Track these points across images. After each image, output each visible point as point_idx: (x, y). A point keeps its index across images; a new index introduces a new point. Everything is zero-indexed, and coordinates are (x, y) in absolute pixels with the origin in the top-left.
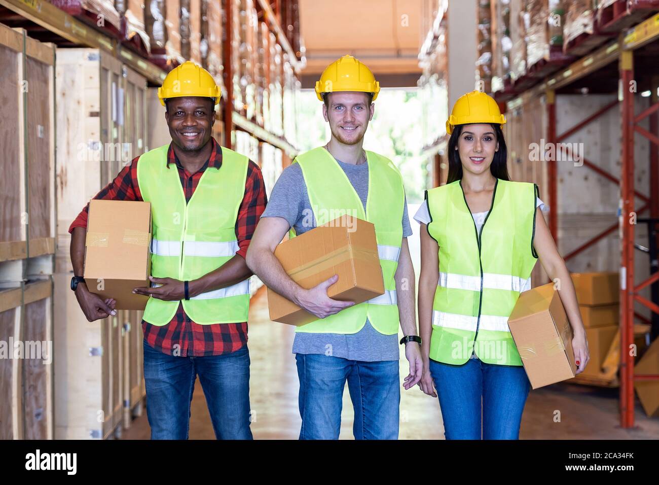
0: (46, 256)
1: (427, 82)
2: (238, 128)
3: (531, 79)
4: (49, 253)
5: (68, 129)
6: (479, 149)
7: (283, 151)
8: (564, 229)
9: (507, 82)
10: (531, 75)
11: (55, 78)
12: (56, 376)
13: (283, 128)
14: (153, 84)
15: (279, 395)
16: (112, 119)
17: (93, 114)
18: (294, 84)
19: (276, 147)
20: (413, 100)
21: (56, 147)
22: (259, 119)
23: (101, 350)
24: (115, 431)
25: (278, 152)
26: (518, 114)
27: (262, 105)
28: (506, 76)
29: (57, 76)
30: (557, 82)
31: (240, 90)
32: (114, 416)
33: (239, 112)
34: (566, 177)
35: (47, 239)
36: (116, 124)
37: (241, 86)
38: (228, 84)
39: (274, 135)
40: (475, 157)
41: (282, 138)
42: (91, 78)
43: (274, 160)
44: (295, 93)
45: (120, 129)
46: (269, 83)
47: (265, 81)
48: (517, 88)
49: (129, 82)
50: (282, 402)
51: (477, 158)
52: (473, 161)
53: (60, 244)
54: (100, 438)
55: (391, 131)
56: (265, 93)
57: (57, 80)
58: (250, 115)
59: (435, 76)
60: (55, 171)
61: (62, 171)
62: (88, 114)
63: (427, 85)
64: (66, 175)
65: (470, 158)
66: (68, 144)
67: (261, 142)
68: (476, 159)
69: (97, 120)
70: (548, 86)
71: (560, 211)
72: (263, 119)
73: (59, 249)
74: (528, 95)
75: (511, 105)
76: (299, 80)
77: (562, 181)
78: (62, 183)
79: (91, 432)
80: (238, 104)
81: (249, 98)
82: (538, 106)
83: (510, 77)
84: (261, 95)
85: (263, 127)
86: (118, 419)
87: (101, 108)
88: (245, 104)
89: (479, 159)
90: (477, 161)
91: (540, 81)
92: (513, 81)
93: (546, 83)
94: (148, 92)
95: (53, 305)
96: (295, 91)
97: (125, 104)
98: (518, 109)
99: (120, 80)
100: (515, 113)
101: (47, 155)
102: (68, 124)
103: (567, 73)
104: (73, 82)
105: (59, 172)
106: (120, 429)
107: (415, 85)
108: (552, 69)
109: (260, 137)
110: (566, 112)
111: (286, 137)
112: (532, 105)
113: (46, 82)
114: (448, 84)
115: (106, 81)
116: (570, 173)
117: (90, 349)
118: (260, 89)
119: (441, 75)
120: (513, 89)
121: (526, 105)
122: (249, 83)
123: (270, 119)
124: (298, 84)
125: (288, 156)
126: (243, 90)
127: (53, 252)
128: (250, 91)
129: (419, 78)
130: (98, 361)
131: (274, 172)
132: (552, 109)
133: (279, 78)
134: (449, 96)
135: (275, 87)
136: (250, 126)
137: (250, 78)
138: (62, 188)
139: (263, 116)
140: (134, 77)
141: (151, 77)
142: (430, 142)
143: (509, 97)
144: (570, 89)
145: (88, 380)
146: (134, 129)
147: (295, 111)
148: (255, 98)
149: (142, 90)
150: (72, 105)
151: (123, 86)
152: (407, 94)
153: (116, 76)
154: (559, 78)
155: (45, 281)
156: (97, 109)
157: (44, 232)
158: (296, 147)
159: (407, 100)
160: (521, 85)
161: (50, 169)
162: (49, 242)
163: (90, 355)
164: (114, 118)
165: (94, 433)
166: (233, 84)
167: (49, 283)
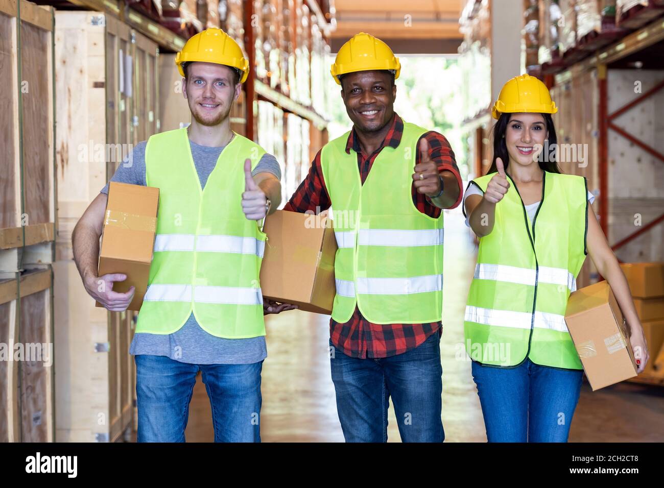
0: (45, 244)
1: (468, 49)
2: (261, 98)
3: (580, 51)
4: (48, 240)
5: (69, 101)
6: (528, 139)
7: (310, 122)
8: (615, 214)
9: (555, 53)
10: (581, 47)
11: (54, 45)
12: (56, 376)
13: (311, 97)
14: (166, 51)
15: (305, 393)
16: (119, 89)
17: (97, 85)
18: (323, 48)
19: (303, 118)
20: (453, 67)
21: (55, 122)
22: (284, 88)
23: (107, 346)
24: (124, 433)
25: (306, 124)
26: (568, 88)
27: (287, 72)
28: (554, 48)
29: (56, 43)
30: (609, 56)
31: (263, 55)
32: (122, 418)
33: (262, 80)
34: (618, 158)
35: (45, 225)
36: (124, 96)
37: (264, 51)
38: (249, 49)
39: (301, 104)
40: (523, 147)
41: (310, 108)
42: (95, 44)
43: (301, 132)
44: (324, 59)
45: (128, 101)
46: (295, 48)
47: (291, 45)
48: (566, 61)
49: (139, 49)
50: (310, 401)
51: (525, 148)
52: (521, 152)
53: (60, 229)
54: (107, 441)
55: (430, 100)
56: (291, 59)
57: (56, 48)
58: (274, 83)
59: (478, 43)
60: (55, 148)
61: (63, 147)
62: (92, 84)
63: (469, 53)
64: (67, 152)
65: (517, 147)
66: (69, 117)
67: (287, 113)
68: (524, 150)
69: (101, 91)
70: (599, 60)
71: (611, 195)
72: (288, 87)
73: (60, 234)
74: (578, 69)
75: (559, 78)
76: (328, 44)
77: (613, 162)
78: (62, 161)
79: (97, 435)
80: (261, 71)
81: (273, 65)
82: (588, 81)
83: (558, 48)
84: (286, 60)
85: (288, 96)
86: (127, 420)
87: (106, 78)
88: (269, 71)
89: (527, 150)
90: (526, 152)
91: (591, 54)
92: (561, 54)
93: (597, 56)
94: (160, 59)
95: (52, 297)
96: (323, 56)
97: (133, 73)
98: (567, 83)
99: (128, 46)
100: (563, 88)
101: (45, 131)
102: (70, 95)
103: (620, 47)
104: (75, 48)
105: (59, 148)
106: (129, 431)
107: (456, 52)
108: (604, 42)
109: (285, 107)
110: (619, 89)
111: (314, 106)
112: (582, 80)
113: (43, 49)
114: (492, 53)
115: (112, 48)
116: (622, 155)
117: (96, 345)
118: (286, 55)
119: (484, 43)
120: (562, 61)
121: (575, 79)
122: (273, 48)
123: (296, 87)
124: (328, 48)
125: (317, 128)
126: (267, 56)
127: (53, 239)
128: (274, 56)
129: (460, 45)
130: (104, 357)
131: (301, 145)
132: (603, 86)
133: (306, 42)
134: (492, 65)
135: (302, 52)
136: (274, 96)
137: (274, 43)
138: (63, 166)
139: (288, 84)
140: (145, 44)
141: (164, 42)
142: (472, 114)
143: (558, 69)
144: (622, 64)
145: (93, 379)
146: (145, 100)
147: (324, 79)
148: (280, 64)
149: (153, 57)
150: (74, 74)
151: (131, 54)
152: (447, 61)
153: (123, 42)
154: (611, 51)
155: (44, 271)
156: (101, 79)
157: (42, 217)
158: (325, 118)
159: (447, 67)
160: (570, 57)
161: (49, 146)
162: (48, 228)
163: (96, 351)
164: (122, 89)
165: (100, 436)
166: (255, 49)
167: (49, 273)
